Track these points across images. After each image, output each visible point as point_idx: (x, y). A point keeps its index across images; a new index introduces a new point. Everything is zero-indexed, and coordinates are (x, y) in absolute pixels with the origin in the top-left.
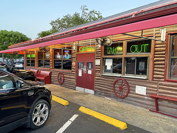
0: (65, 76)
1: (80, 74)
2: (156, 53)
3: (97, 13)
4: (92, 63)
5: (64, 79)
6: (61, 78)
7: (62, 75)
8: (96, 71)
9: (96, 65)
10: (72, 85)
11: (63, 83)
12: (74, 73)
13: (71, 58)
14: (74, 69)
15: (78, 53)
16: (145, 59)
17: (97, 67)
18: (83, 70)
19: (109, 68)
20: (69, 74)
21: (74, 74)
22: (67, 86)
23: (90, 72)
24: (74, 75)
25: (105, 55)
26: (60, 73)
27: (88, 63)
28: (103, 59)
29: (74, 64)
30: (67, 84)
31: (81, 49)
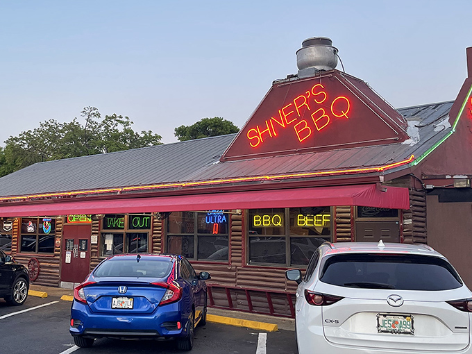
0: (41, 264)
1: (68, 260)
2: (155, 228)
3: (122, 122)
4: (87, 240)
5: (39, 271)
6: (33, 269)
7: (36, 264)
8: (92, 252)
9: (92, 244)
10: (53, 279)
11: (37, 278)
12: (58, 257)
13: (54, 232)
14: (59, 251)
15: (66, 224)
16: (145, 236)
17: (93, 246)
18: (72, 252)
19: (109, 248)
20: (49, 261)
21: (58, 259)
22: (44, 282)
23: (83, 255)
24: (58, 261)
25: (104, 228)
26: (32, 260)
27: (80, 241)
28: (102, 234)
29: (58, 241)
30: (46, 278)
31: (71, 218)
